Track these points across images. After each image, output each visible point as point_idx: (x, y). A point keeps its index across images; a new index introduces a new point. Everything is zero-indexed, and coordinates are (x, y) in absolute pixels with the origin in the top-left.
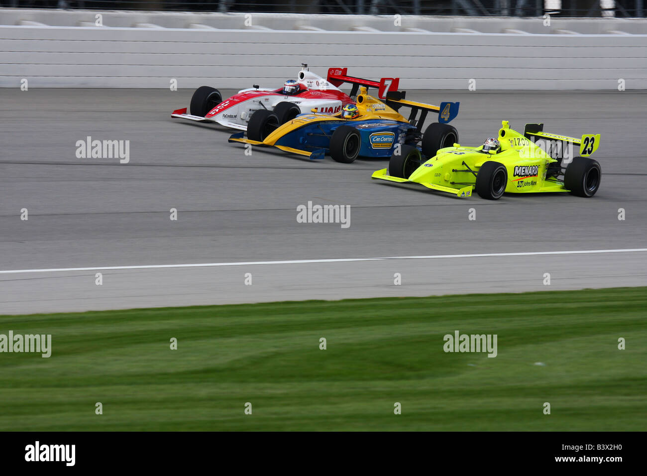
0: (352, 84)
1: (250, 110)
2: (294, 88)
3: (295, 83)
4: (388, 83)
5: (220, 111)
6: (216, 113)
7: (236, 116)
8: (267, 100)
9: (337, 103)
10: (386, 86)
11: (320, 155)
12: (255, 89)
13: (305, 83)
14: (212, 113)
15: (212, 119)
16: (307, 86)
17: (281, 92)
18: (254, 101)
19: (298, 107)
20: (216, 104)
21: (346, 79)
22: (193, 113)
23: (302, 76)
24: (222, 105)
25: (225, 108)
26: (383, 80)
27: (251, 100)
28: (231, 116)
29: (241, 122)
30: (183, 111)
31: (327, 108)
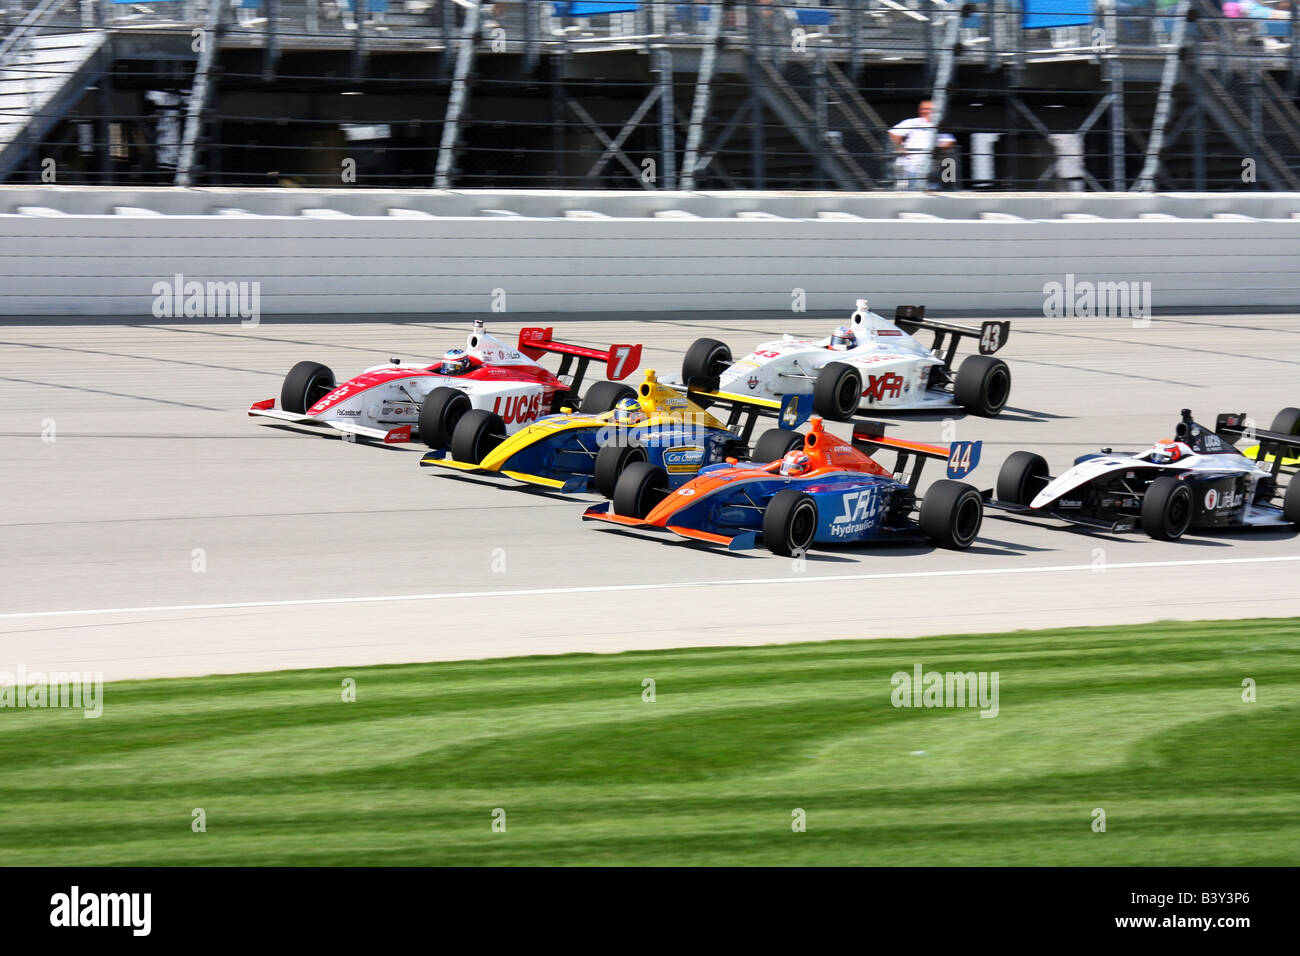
0: (561, 356)
1: (385, 402)
2: (460, 363)
3: (462, 355)
4: (623, 354)
5: (333, 403)
6: (326, 407)
7: (359, 413)
8: (413, 384)
9: (535, 389)
10: (619, 359)
11: (580, 485)
12: (394, 366)
13: (477, 354)
14: (319, 406)
15: (320, 418)
16: (481, 359)
17: (437, 370)
18: (391, 387)
19: (466, 396)
20: (327, 392)
21: (550, 346)
22: (286, 407)
23: (474, 342)
24: (336, 393)
25: (342, 399)
26: (614, 348)
27: (386, 385)
28: (350, 413)
29: (370, 422)
30: (268, 405)
31: (516, 398)
